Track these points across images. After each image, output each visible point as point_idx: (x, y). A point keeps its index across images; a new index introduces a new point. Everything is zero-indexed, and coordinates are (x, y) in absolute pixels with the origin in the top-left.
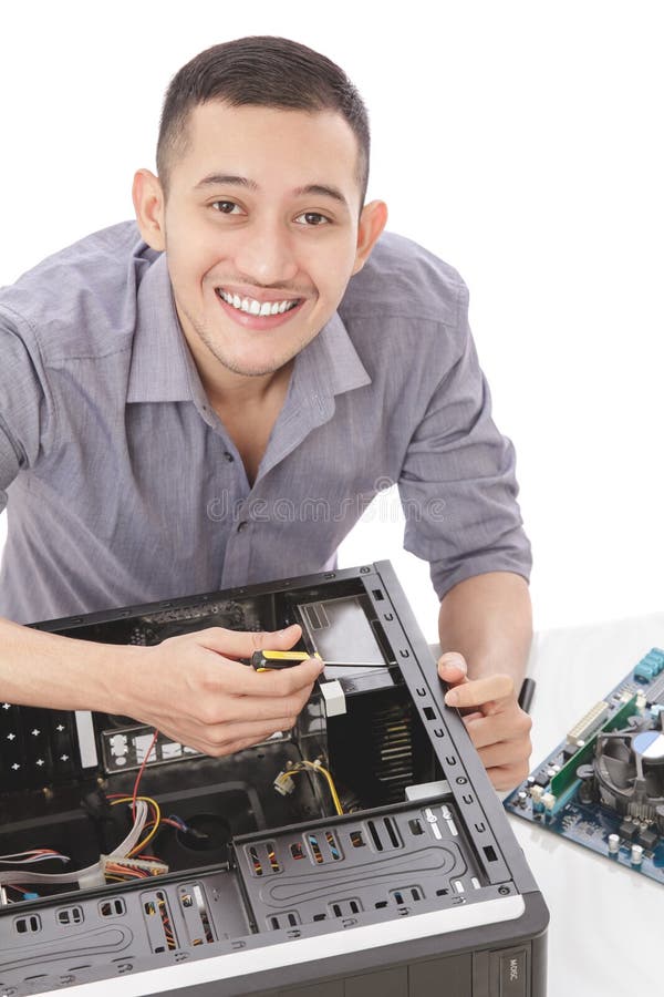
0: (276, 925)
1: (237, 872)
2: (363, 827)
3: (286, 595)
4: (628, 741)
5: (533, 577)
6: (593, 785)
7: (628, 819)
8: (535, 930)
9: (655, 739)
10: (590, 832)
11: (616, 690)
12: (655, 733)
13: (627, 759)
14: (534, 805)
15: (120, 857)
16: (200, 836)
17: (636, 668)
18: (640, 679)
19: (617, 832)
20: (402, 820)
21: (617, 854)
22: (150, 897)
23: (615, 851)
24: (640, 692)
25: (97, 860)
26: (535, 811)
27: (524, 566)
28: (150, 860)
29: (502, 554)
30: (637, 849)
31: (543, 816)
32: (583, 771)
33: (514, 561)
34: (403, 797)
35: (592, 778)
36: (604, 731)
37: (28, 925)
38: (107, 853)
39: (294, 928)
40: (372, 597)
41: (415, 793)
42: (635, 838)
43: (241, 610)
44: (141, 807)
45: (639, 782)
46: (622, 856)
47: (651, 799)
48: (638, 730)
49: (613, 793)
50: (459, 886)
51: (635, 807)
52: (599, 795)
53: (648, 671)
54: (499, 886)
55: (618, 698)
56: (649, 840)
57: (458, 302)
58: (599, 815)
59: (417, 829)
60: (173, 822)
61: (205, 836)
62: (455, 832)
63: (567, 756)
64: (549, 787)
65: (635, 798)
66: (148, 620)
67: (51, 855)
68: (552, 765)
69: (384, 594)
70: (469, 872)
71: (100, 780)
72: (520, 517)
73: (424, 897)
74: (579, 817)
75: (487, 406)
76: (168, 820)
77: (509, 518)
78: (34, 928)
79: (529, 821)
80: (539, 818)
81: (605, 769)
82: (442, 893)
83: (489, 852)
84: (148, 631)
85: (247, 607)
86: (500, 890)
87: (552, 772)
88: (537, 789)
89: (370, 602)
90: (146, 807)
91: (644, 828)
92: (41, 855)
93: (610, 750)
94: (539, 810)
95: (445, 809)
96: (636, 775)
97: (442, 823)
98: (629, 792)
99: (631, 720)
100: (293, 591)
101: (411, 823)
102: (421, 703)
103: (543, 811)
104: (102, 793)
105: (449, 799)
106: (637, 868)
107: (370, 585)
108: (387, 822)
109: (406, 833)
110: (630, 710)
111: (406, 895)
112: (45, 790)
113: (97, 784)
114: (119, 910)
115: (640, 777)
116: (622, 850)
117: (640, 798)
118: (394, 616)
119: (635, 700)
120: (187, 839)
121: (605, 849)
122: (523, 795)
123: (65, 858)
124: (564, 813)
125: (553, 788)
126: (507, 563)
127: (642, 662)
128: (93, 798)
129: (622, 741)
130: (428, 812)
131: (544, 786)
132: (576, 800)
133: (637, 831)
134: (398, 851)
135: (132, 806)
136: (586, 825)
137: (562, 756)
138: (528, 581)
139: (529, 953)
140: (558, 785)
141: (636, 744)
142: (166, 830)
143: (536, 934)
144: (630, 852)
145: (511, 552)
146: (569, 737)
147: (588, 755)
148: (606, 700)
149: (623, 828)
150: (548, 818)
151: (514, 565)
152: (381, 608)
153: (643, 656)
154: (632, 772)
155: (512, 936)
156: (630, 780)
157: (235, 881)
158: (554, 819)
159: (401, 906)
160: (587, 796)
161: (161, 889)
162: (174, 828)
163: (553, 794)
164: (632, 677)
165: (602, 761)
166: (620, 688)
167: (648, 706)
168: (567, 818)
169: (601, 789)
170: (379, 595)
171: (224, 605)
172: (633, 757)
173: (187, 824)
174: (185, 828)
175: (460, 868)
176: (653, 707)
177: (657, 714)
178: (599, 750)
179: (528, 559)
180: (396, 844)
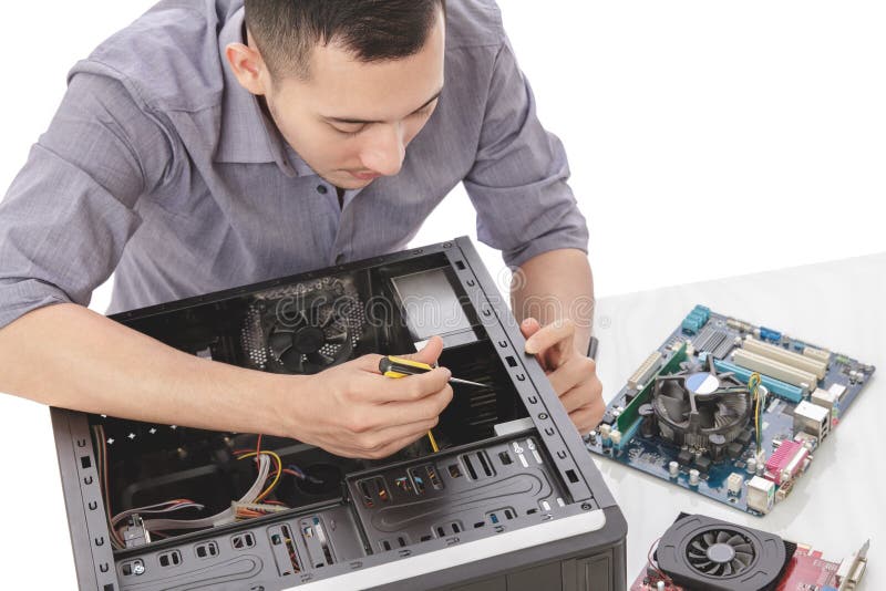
0: (387, 547)
1: (351, 504)
2: (460, 461)
3: (381, 270)
4: (681, 381)
5: (590, 248)
6: (653, 421)
7: (685, 448)
8: (615, 538)
9: (704, 379)
10: (653, 461)
11: (667, 342)
12: (705, 374)
13: (681, 397)
14: (603, 441)
15: (248, 501)
16: (316, 481)
17: (683, 323)
18: (687, 331)
19: (676, 459)
20: (493, 453)
21: (676, 478)
22: (276, 530)
23: (674, 476)
24: (689, 341)
25: (229, 505)
26: (604, 446)
27: (581, 240)
28: (275, 504)
29: (563, 233)
30: (695, 473)
31: (611, 450)
32: (644, 410)
33: (574, 238)
34: (493, 433)
35: (652, 415)
36: (661, 374)
37: (170, 559)
38: (237, 499)
39: (404, 548)
40: (455, 268)
41: (502, 430)
42: (691, 464)
43: (341, 285)
44: (264, 460)
45: (693, 415)
46: (681, 480)
47: (704, 430)
48: (689, 372)
49: (671, 426)
50: (546, 506)
51: (691, 438)
52: (659, 429)
53: (694, 325)
54: (581, 503)
55: (670, 349)
56: (704, 464)
57: (496, 22)
58: (659, 447)
59: (506, 460)
60: (293, 472)
61: (321, 482)
62: (539, 461)
63: (629, 398)
64: (616, 424)
65: (690, 430)
66: (262, 298)
67: (188, 504)
68: (616, 407)
69: (466, 264)
70: (555, 494)
71: (227, 439)
72: (574, 199)
73: (516, 516)
74: (643, 449)
75: (532, 105)
76: (287, 470)
77: (566, 203)
78: (176, 561)
79: (598, 454)
80: (608, 452)
81: (662, 406)
82: (531, 512)
83: (571, 475)
84: (262, 307)
85: (347, 282)
86: (582, 506)
87: (617, 413)
88: (606, 427)
89: (454, 273)
90: (268, 459)
91: (699, 455)
92: (179, 504)
93: (667, 390)
94: (608, 444)
95: (529, 442)
96: (690, 409)
97: (528, 454)
98: (684, 425)
99: (682, 365)
100: (388, 266)
101: (501, 455)
102: (503, 353)
103: (611, 445)
104: (229, 450)
105: (533, 433)
106: (694, 489)
107: (453, 258)
108: (480, 455)
109: (497, 463)
110: (681, 357)
111: (501, 515)
112: (180, 450)
113: (224, 442)
114: (249, 543)
115: (694, 410)
116: (681, 475)
117: (695, 428)
118: (475, 282)
119: (685, 348)
120: (305, 484)
121: (666, 475)
122: (593, 433)
123: (200, 506)
124: (629, 447)
125: (619, 425)
126: (567, 240)
127: (688, 318)
128: (222, 454)
129: (676, 382)
130: (515, 445)
131: (611, 424)
132: (639, 435)
133: (693, 458)
134: (491, 479)
135: (256, 459)
136: (649, 456)
137: (624, 399)
138: (587, 253)
139: (611, 559)
140: (623, 423)
141: (689, 384)
142: (286, 478)
143: (615, 542)
144: (688, 477)
145: (570, 230)
146: (630, 383)
147: (648, 395)
148: (659, 350)
149: (681, 456)
150: (616, 452)
151: (573, 241)
152: (463, 276)
153: (689, 312)
154: (686, 409)
155: (595, 545)
156: (685, 414)
157: (349, 512)
158: (621, 452)
159: (496, 525)
160: (648, 431)
161: (285, 523)
162: (294, 475)
163: (619, 430)
164: (680, 330)
165: (660, 400)
166: (671, 340)
167: (696, 354)
168: (633, 450)
169: (661, 424)
170: (461, 266)
171: (327, 280)
172: (686, 396)
173: (304, 472)
174: (303, 476)
175: (546, 490)
176: (700, 354)
177: (704, 359)
178: (656, 390)
179: (585, 233)
180: (488, 473)
